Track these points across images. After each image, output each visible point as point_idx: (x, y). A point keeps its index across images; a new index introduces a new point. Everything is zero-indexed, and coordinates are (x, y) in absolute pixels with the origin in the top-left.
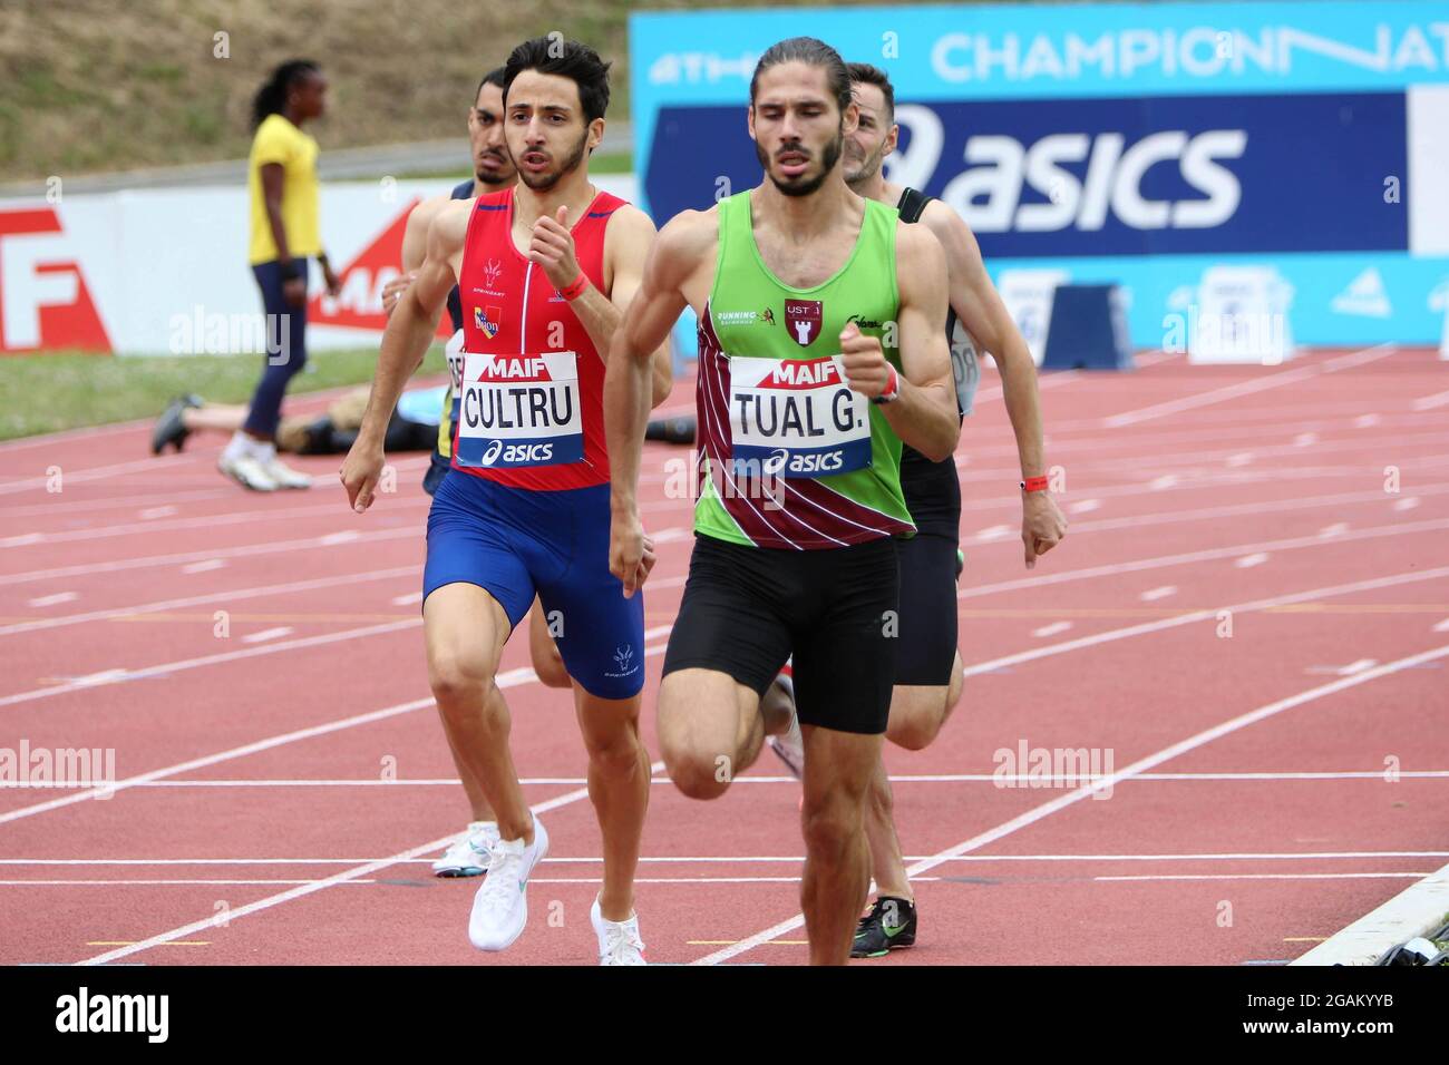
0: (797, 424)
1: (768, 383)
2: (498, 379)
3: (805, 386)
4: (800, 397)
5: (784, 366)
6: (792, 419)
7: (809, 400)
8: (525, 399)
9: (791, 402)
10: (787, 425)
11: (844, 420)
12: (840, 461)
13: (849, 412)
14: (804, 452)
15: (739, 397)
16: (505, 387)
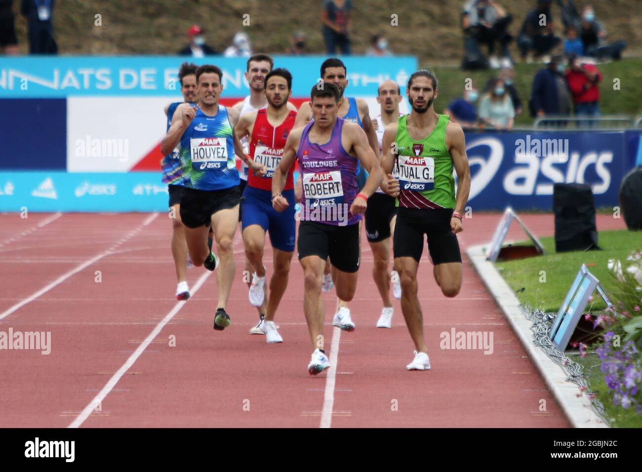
0: (413, 175)
1: (406, 163)
2: (269, 154)
3: (416, 164)
4: (414, 167)
5: (410, 158)
6: (412, 173)
7: (416, 168)
8: (275, 160)
9: (412, 168)
10: (410, 175)
11: (426, 176)
12: (424, 188)
13: (428, 174)
14: (414, 183)
15: (401, 166)
16: (270, 156)
